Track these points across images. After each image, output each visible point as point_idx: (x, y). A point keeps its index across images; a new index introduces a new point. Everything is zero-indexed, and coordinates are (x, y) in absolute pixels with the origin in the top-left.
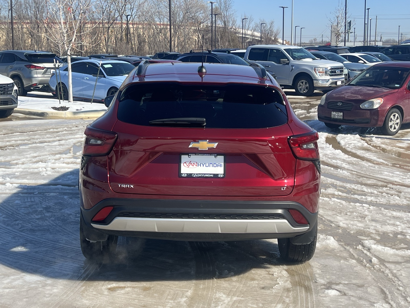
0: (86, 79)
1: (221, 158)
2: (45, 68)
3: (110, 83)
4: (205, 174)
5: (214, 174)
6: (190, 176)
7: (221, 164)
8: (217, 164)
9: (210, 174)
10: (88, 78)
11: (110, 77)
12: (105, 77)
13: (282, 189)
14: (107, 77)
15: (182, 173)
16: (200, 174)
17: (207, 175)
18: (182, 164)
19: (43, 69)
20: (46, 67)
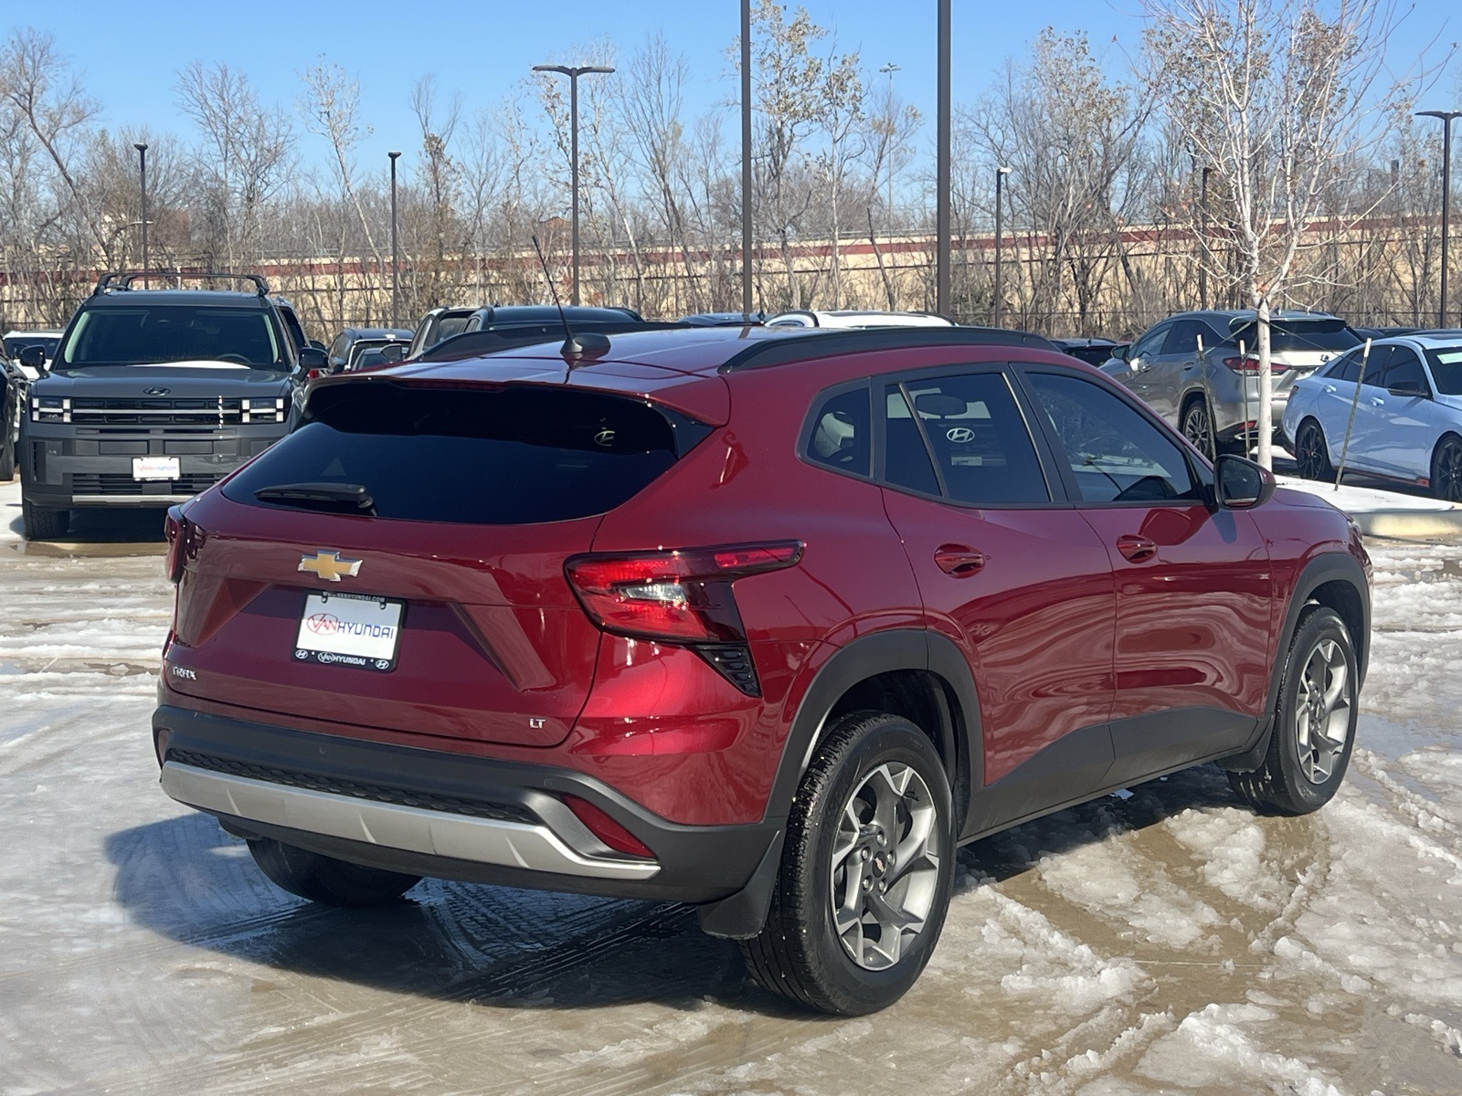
0: (1378, 404)
1: (395, 609)
2: (1290, 367)
3: (1442, 419)
4: (346, 656)
5: (368, 659)
6: (313, 656)
7: (391, 628)
8: (382, 627)
9: (359, 657)
10: (1382, 402)
11: (1445, 399)
12: (1430, 397)
13: (532, 723)
14: (1438, 397)
15: (298, 646)
16: (336, 654)
17: (351, 661)
18: (304, 622)
19: (1281, 374)
20: (1293, 364)
